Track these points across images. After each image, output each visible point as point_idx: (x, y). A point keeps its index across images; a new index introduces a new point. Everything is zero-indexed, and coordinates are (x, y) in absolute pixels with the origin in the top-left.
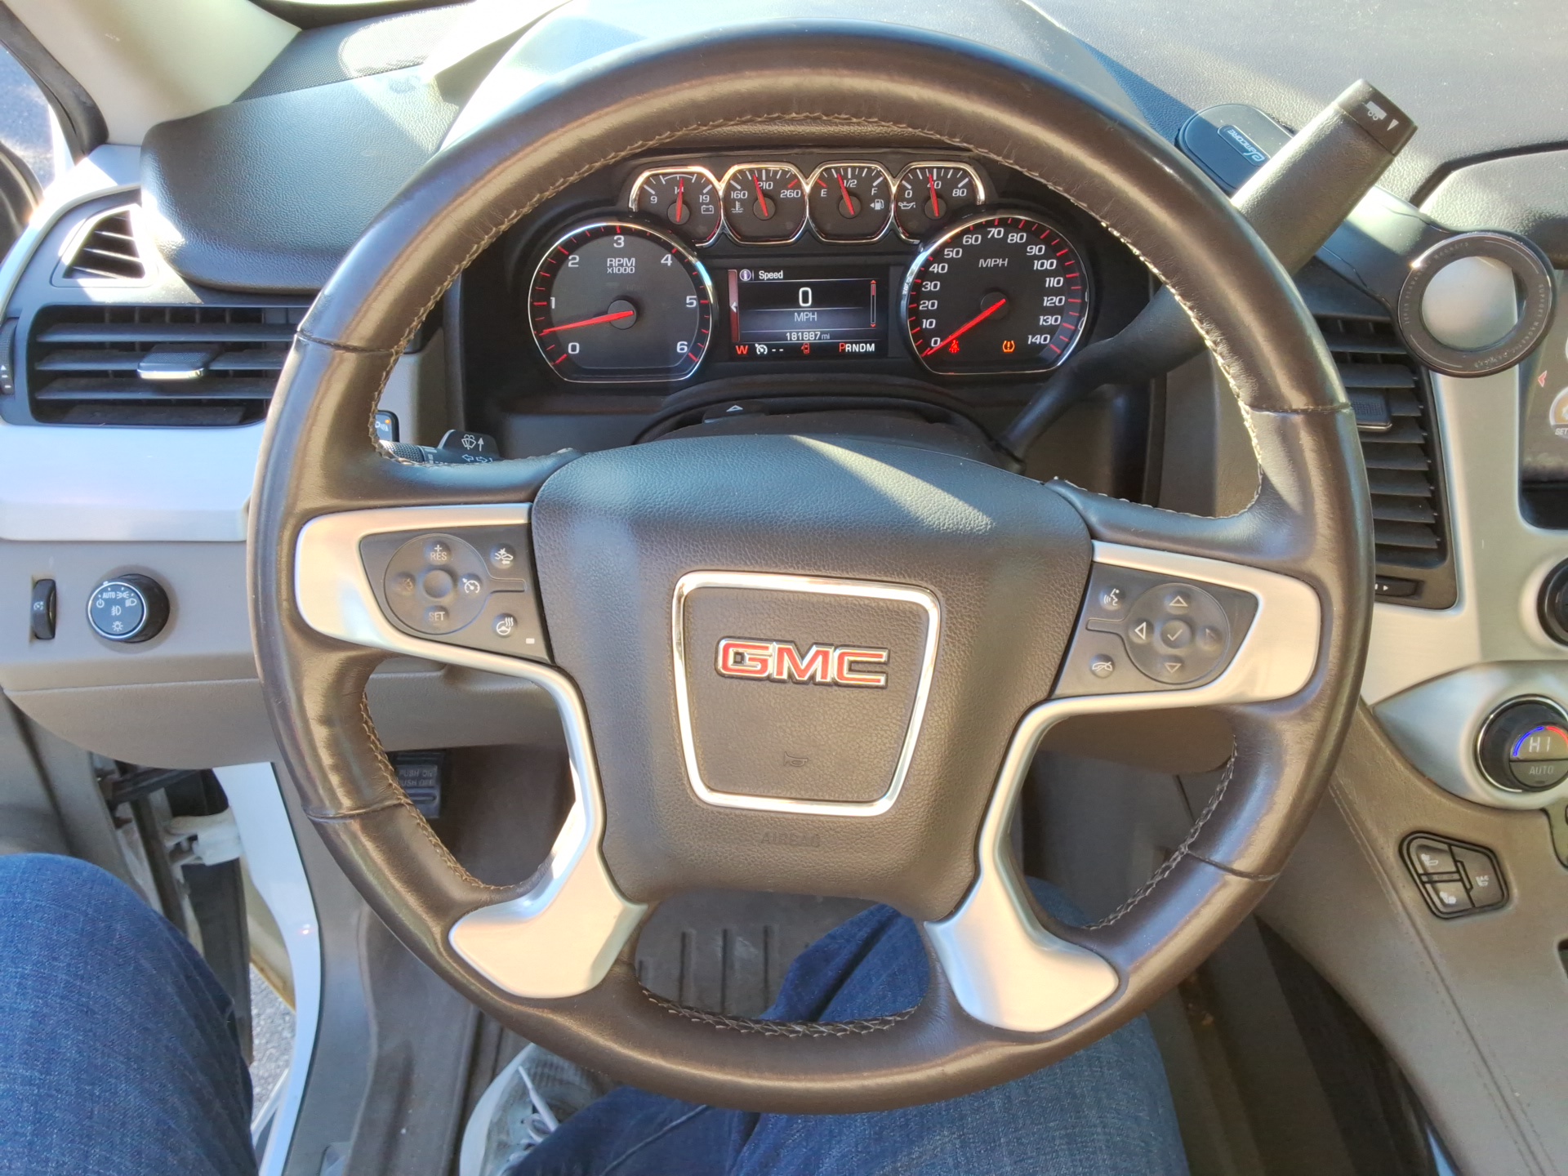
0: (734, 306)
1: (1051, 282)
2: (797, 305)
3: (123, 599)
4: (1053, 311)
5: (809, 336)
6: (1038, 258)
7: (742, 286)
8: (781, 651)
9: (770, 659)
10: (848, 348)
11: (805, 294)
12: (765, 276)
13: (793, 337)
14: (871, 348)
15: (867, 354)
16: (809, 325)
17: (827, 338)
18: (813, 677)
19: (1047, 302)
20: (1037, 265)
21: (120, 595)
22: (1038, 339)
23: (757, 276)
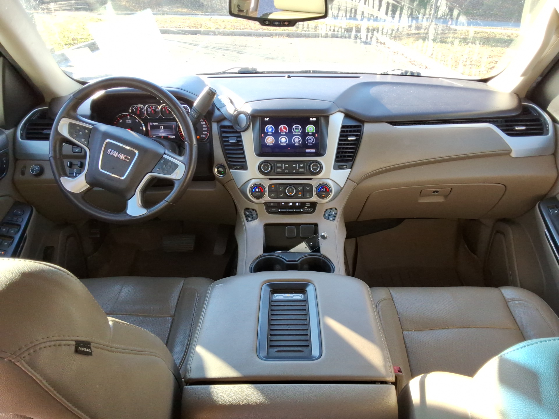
0: (149, 129)
1: (204, 126)
2: (160, 129)
3: (36, 168)
4: (205, 131)
5: (163, 135)
6: (202, 122)
7: (150, 125)
8: (116, 153)
9: (115, 154)
10: (170, 137)
11: (162, 127)
12: (154, 124)
13: (160, 135)
14: (174, 137)
15: (173, 138)
16: (163, 133)
17: (166, 135)
18: (119, 157)
19: (204, 129)
20: (201, 123)
21: (36, 167)
22: (203, 136)
23: (153, 124)
